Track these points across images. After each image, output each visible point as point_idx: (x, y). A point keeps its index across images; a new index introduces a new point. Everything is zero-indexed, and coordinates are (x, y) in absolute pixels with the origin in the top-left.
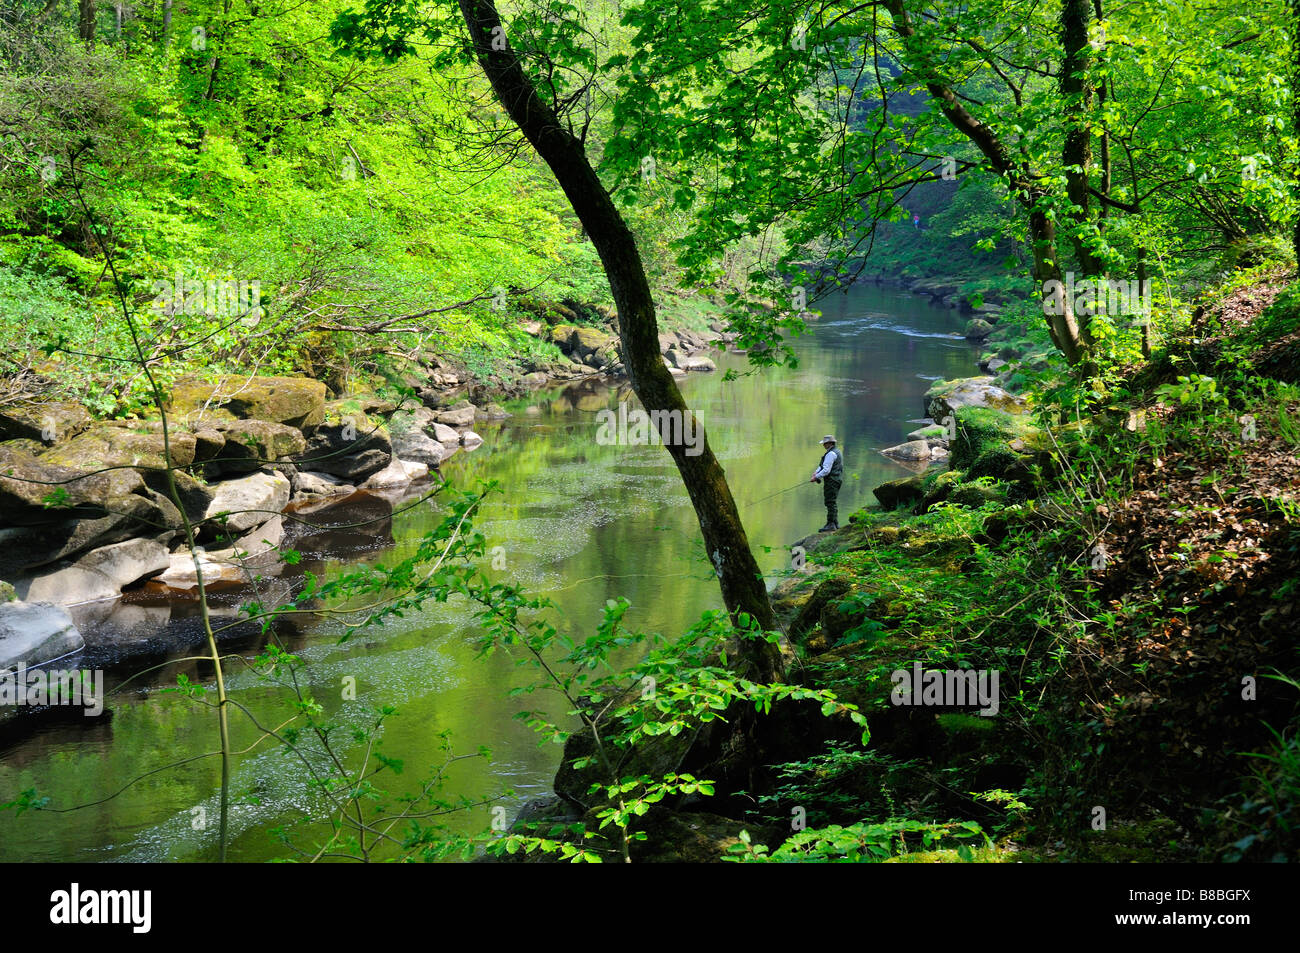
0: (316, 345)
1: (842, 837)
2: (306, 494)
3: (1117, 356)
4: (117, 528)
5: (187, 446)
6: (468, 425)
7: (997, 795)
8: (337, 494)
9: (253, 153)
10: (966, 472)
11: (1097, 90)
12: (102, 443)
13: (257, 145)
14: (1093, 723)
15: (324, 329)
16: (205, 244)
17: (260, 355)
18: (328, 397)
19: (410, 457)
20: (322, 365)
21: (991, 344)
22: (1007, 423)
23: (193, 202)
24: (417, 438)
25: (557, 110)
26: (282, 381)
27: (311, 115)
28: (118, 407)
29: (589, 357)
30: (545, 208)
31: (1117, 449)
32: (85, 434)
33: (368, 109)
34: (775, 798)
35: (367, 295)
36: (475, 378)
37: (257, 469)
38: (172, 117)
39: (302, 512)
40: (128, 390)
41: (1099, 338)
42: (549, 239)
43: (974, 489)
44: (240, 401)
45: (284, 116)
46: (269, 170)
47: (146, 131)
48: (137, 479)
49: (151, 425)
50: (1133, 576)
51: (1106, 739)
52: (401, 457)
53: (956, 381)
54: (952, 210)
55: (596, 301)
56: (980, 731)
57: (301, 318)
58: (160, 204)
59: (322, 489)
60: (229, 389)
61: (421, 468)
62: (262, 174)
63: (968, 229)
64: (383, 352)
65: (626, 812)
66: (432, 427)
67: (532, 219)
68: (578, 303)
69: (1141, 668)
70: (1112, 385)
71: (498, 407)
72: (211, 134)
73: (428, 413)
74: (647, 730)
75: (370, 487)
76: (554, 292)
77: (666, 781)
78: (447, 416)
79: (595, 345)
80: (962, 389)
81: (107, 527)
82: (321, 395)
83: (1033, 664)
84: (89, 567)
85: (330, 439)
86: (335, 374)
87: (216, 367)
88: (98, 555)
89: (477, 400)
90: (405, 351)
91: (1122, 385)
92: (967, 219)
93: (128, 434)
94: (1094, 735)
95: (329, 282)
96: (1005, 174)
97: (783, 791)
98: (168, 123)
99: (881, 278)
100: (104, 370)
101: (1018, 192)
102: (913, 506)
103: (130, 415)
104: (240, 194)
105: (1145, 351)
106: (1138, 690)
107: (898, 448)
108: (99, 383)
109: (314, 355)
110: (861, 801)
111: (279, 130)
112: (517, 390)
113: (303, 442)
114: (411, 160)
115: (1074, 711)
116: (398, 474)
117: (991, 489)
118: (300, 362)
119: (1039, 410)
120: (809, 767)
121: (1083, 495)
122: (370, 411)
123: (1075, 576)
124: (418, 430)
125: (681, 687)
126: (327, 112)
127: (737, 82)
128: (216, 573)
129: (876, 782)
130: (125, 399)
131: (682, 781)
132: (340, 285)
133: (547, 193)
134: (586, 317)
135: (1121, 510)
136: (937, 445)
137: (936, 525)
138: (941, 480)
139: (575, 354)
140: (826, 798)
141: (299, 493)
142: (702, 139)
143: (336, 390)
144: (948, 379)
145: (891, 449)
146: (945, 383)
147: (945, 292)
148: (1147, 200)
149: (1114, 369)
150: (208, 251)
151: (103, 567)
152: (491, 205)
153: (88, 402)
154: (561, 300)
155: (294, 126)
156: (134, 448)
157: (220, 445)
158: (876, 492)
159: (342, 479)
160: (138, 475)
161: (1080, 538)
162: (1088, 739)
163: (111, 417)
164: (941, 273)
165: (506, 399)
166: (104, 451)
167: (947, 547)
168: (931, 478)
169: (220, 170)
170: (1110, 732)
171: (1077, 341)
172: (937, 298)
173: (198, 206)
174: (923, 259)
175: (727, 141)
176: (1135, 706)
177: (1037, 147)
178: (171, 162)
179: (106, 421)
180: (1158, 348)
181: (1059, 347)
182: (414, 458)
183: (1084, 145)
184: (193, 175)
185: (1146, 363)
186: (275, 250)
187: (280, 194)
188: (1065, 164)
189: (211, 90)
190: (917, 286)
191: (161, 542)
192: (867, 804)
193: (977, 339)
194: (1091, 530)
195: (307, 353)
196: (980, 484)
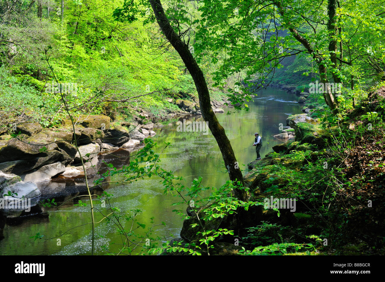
0: (107, 106)
1: (272, 247)
2: (104, 150)
3: (345, 107)
4: (50, 160)
5: (70, 135)
6: (152, 129)
7: (313, 236)
8: (114, 150)
9: (88, 49)
10: (300, 142)
11: (339, 29)
12: (45, 135)
13: (89, 47)
14: (345, 214)
15: (110, 101)
16: (74, 76)
17: (91, 109)
18: (111, 121)
19: (134, 138)
20: (108, 111)
21: (306, 104)
22: (312, 127)
23: (71, 64)
24: (137, 133)
25: (180, 36)
26: (97, 116)
27: (105, 38)
28: (50, 124)
29: (187, 109)
30: (174, 65)
31: (349, 134)
32: (40, 132)
33: (121, 36)
34: (247, 238)
35: (122, 91)
36: (153, 115)
37: (90, 142)
38: (65, 39)
39: (103, 155)
40: (53, 119)
41: (340, 102)
42: (175, 74)
43: (303, 147)
44: (85, 122)
45: (97, 39)
46: (93, 54)
47: (57, 43)
48: (56, 145)
49: (59, 129)
50: (355, 171)
51: (349, 219)
52: (132, 138)
53: (296, 115)
54: (294, 64)
55: (189, 92)
56: (307, 218)
57: (103, 98)
58: (61, 65)
59: (109, 148)
60: (82, 119)
61: (138, 142)
62: (91, 56)
63: (299, 70)
64: (126, 108)
65: (208, 240)
66: (141, 129)
67: (170, 68)
68: (183, 93)
69: (359, 198)
70: (344, 116)
71: (160, 124)
72: (76, 44)
73: (140, 126)
74: (214, 216)
75: (123, 147)
76: (177, 90)
77: (219, 231)
78: (145, 126)
79: (189, 105)
80: (298, 117)
81: (47, 160)
82: (109, 120)
83: (326, 197)
84: (41, 171)
85: (112, 133)
86: (113, 114)
87: (78, 112)
88: (45, 168)
89: (154, 121)
90: (133, 107)
91: (347, 116)
92: (298, 67)
93: (53, 132)
94: (345, 217)
95: (111, 87)
96: (312, 53)
97: (249, 236)
98: (64, 41)
99: (273, 85)
100: (46, 113)
101: (316, 59)
102: (284, 152)
103: (53, 126)
104: (85, 62)
105: (354, 105)
106: (358, 204)
107: (279, 135)
108: (44, 117)
109: (107, 109)
110: (272, 239)
111: (95, 43)
112: (166, 118)
113: (104, 134)
114: (134, 52)
115: (339, 211)
116: (131, 143)
117: (308, 147)
118: (102, 111)
119: (322, 123)
120: (257, 228)
121: (340, 147)
122: (123, 125)
123: (338, 171)
124: (137, 131)
125: (223, 203)
126: (110, 37)
127: (232, 27)
128: (79, 173)
129: (276, 233)
130: (52, 122)
131: (224, 231)
132: (114, 88)
133: (174, 61)
134: (186, 97)
135: (352, 152)
136: (290, 134)
137: (292, 158)
138: (292, 144)
139: (183, 108)
140: (262, 238)
141: (103, 149)
142: (222, 44)
143: (113, 119)
144: (294, 114)
145: (277, 135)
146: (292, 116)
147: (292, 89)
148: (354, 61)
149: (345, 111)
150: (75, 79)
151: (46, 171)
152: (158, 64)
153: (41, 123)
154: (179, 92)
155: (100, 42)
156: (55, 136)
157: (80, 135)
158: (273, 148)
159: (115, 145)
160: (56, 144)
161: (340, 160)
162: (343, 219)
163: (48, 127)
164: (291, 83)
165: (163, 121)
166: (46, 137)
167: (296, 164)
168: (289, 144)
169: (79, 55)
170: (350, 217)
171: (333, 103)
172: (289, 90)
173: (73, 66)
174: (285, 79)
175: (229, 44)
176: (357, 209)
177: (321, 46)
178: (65, 53)
179: (46, 129)
180: (358, 105)
181: (328, 105)
182: (136, 139)
183: (335, 45)
184: (71, 56)
185: (354, 109)
186: (95, 78)
187: (96, 61)
188: (330, 50)
189: (76, 31)
190: (283, 87)
191: (63, 164)
192: (274, 239)
193: (301, 103)
194: (343, 157)
195: (104, 108)
196: (304, 145)
